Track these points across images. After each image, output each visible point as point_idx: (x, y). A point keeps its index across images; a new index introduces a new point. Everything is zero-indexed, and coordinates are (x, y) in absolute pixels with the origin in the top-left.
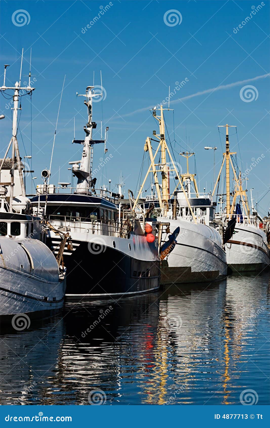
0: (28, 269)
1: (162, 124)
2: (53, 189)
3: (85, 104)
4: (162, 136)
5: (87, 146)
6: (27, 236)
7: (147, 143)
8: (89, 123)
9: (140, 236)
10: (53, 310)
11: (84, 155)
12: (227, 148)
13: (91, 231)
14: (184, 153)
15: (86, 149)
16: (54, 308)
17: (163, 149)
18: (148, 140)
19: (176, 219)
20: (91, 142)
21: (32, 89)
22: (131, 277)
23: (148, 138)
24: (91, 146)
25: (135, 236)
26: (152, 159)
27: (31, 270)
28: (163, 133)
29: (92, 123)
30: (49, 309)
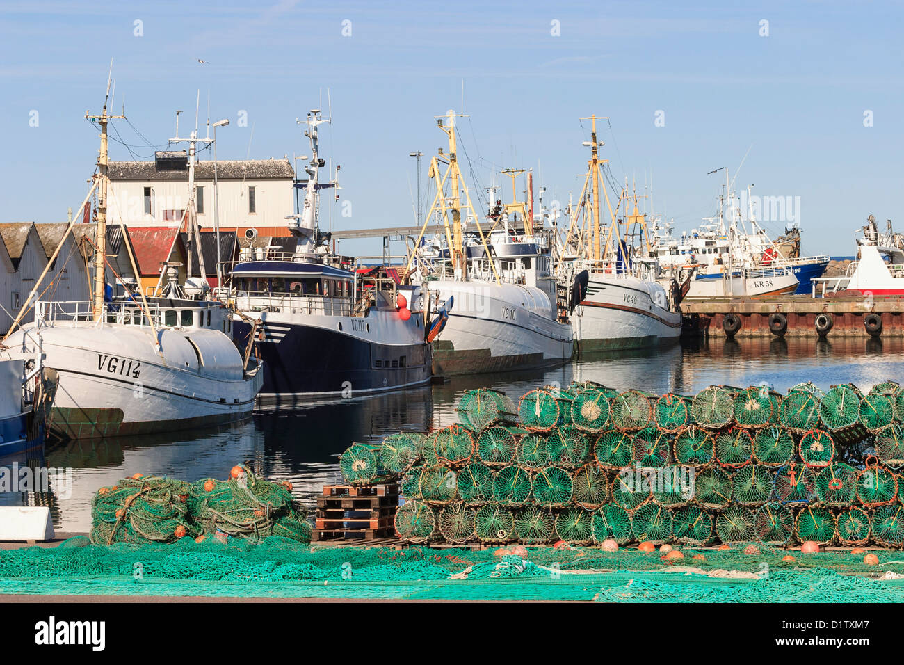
0: (195, 367)
1: (452, 137)
2: (261, 255)
3: (307, 135)
4: (453, 155)
5: (310, 192)
6: (202, 324)
7: (433, 164)
8: (314, 161)
9: (387, 312)
10: (235, 414)
11: (306, 205)
12: (595, 152)
13: (306, 311)
14: (508, 171)
15: (310, 197)
16: (237, 411)
17: (453, 175)
18: (434, 161)
19: (467, 280)
20: (317, 187)
21: (211, 140)
22: (371, 369)
23: (434, 158)
24: (316, 192)
25: (378, 312)
26: (440, 187)
27: (200, 368)
28: (453, 152)
29: (319, 160)
30: (228, 412)
